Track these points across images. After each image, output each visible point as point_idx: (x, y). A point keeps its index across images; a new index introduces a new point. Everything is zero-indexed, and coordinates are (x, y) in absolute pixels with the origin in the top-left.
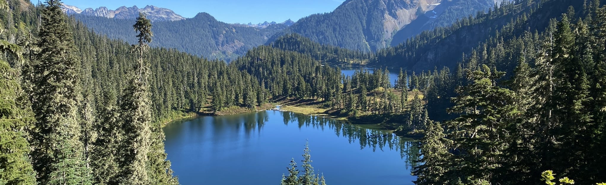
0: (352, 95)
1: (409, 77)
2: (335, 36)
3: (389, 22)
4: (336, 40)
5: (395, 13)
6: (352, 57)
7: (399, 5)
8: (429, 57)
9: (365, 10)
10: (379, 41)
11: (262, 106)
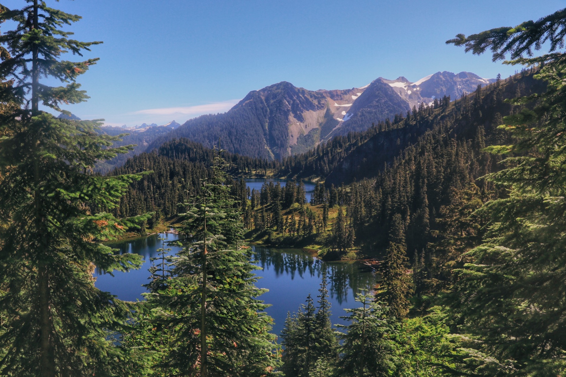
0: (265, 214)
1: (327, 190)
2: (231, 141)
3: (294, 125)
4: (232, 146)
5: (301, 115)
6: (256, 167)
7: (305, 106)
8: (343, 166)
9: (266, 111)
10: (283, 147)
11: (154, 229)
